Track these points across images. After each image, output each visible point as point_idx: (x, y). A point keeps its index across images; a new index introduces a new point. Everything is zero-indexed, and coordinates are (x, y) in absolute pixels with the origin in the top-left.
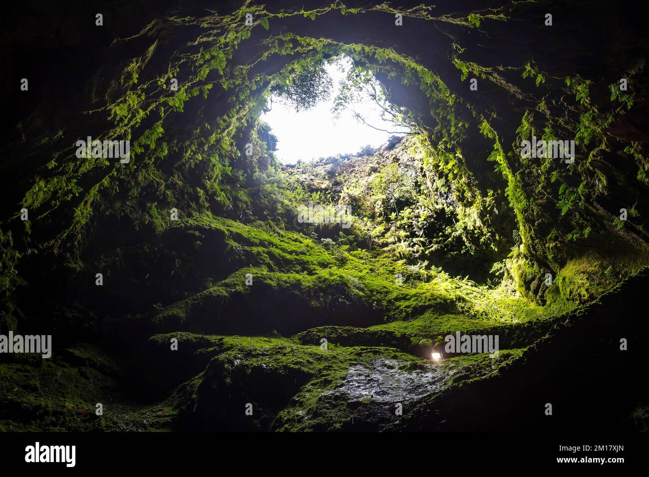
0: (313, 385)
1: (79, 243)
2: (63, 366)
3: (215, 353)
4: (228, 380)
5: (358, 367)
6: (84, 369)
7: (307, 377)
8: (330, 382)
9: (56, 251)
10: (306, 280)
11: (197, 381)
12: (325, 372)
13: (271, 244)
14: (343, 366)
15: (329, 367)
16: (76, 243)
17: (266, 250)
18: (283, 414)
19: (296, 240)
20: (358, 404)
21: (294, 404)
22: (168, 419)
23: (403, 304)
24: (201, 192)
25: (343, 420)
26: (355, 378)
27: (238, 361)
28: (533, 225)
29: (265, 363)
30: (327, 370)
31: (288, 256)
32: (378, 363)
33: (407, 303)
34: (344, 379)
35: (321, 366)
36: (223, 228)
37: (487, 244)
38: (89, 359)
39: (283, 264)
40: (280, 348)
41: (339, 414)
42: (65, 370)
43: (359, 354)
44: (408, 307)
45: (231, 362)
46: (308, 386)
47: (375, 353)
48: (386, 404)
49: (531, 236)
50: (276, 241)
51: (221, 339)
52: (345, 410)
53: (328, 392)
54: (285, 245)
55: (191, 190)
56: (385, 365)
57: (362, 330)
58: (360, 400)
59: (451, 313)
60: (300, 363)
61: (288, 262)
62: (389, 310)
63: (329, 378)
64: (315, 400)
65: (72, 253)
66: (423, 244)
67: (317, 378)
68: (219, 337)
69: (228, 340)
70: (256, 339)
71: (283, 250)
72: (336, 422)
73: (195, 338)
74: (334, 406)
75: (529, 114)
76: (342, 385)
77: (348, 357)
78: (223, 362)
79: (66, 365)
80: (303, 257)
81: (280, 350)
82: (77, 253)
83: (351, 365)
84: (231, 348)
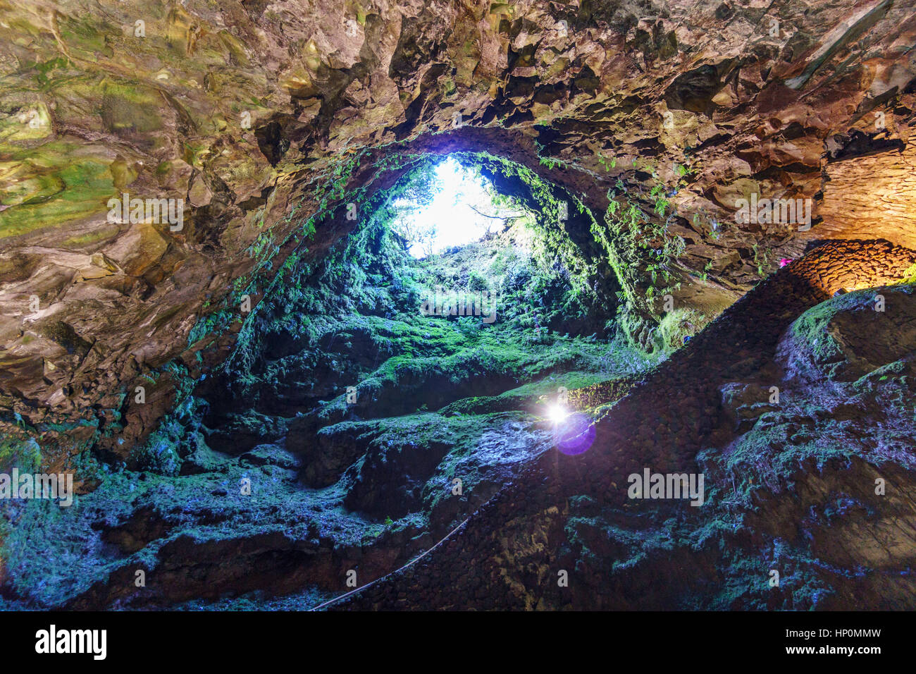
0: (453, 454)
1: (247, 360)
2: (248, 468)
3: (372, 437)
4: (384, 460)
5: (490, 433)
6: (265, 467)
7: (448, 448)
8: (465, 450)
9: (228, 371)
10: (446, 361)
11: (360, 463)
12: (462, 442)
13: (413, 333)
14: (478, 433)
15: (466, 436)
16: (244, 361)
17: (408, 339)
18: (430, 483)
19: (435, 326)
20: (488, 467)
21: (438, 473)
22: (340, 500)
23: (529, 369)
24: (347, 298)
25: (475, 483)
26: (486, 444)
27: (392, 441)
28: (633, 285)
29: (412, 440)
30: (464, 439)
31: (430, 342)
32: (506, 427)
33: (534, 367)
34: (476, 446)
35: (459, 437)
36: (369, 326)
37: (598, 305)
38: (269, 458)
39: (424, 349)
40: (426, 425)
41: (472, 478)
42: (250, 471)
43: (491, 421)
44: (534, 370)
45: (385, 444)
46: (449, 456)
47: (505, 417)
48: (510, 464)
49: (633, 294)
50: (416, 329)
51: (378, 424)
52: (476, 474)
53: (464, 460)
54: (426, 333)
55: (337, 298)
56: (513, 428)
57: (494, 398)
58: (490, 463)
59: (572, 370)
60: (441, 437)
61: (430, 347)
62: (518, 376)
63: (466, 446)
64: (454, 467)
65: (243, 370)
66: (543, 312)
67: (456, 447)
68: (375, 422)
69: (384, 423)
70: (407, 418)
71: (423, 337)
72: (469, 486)
73: (356, 426)
74: (469, 472)
75: (611, 192)
76: (476, 452)
77: (482, 425)
78: (379, 445)
79: (251, 466)
80: (442, 341)
81: (425, 427)
82: (247, 369)
83: (484, 432)
84: (386, 430)
